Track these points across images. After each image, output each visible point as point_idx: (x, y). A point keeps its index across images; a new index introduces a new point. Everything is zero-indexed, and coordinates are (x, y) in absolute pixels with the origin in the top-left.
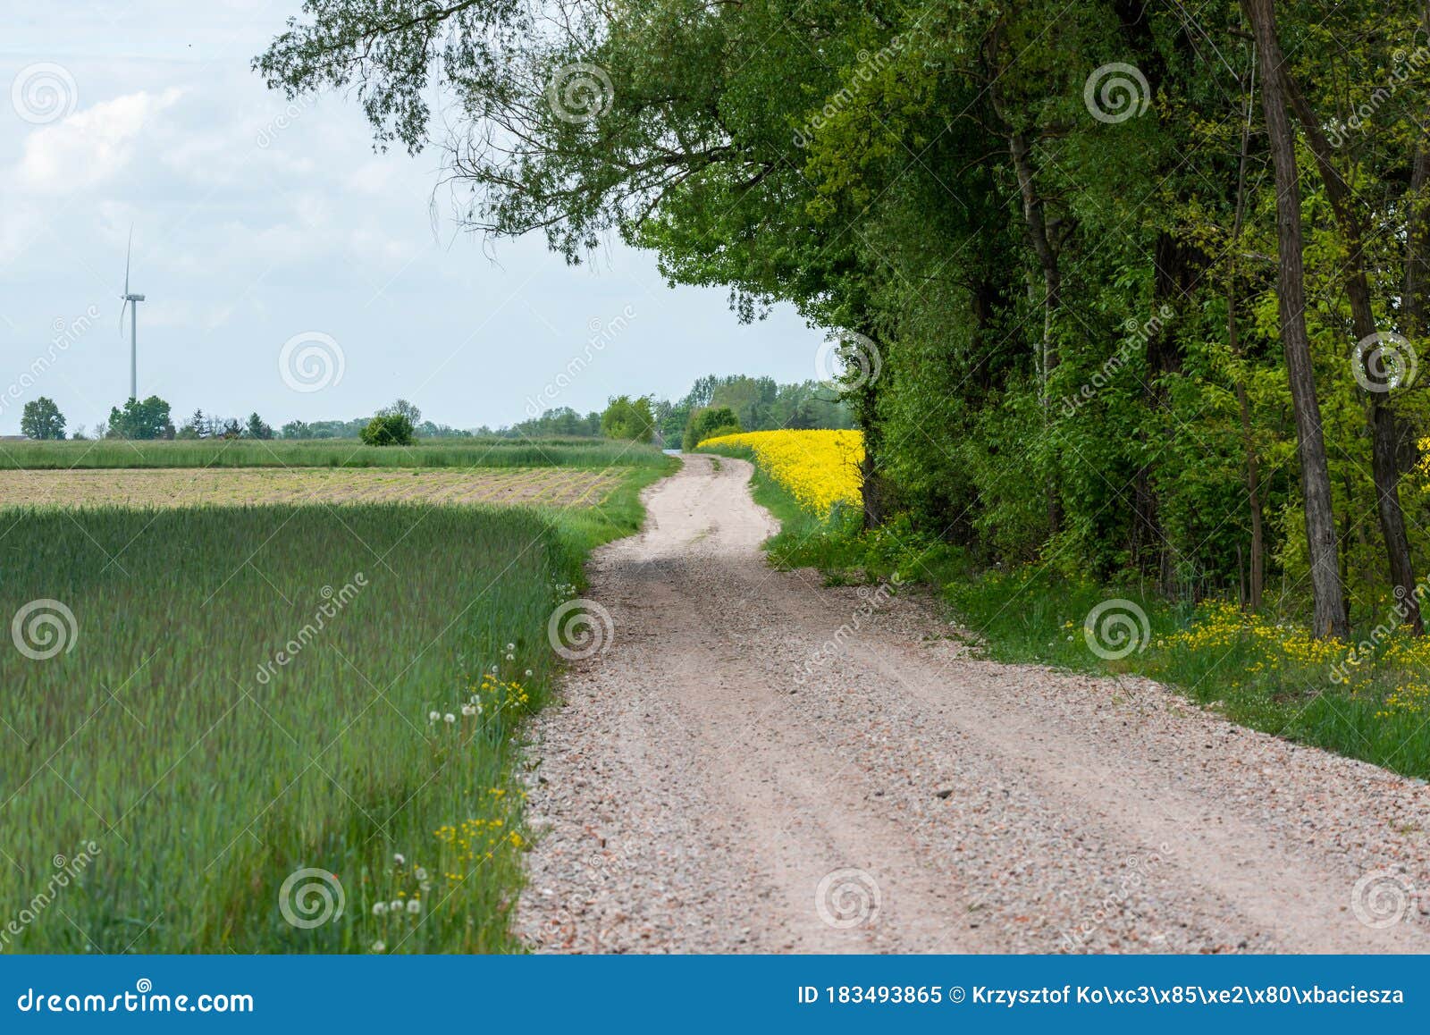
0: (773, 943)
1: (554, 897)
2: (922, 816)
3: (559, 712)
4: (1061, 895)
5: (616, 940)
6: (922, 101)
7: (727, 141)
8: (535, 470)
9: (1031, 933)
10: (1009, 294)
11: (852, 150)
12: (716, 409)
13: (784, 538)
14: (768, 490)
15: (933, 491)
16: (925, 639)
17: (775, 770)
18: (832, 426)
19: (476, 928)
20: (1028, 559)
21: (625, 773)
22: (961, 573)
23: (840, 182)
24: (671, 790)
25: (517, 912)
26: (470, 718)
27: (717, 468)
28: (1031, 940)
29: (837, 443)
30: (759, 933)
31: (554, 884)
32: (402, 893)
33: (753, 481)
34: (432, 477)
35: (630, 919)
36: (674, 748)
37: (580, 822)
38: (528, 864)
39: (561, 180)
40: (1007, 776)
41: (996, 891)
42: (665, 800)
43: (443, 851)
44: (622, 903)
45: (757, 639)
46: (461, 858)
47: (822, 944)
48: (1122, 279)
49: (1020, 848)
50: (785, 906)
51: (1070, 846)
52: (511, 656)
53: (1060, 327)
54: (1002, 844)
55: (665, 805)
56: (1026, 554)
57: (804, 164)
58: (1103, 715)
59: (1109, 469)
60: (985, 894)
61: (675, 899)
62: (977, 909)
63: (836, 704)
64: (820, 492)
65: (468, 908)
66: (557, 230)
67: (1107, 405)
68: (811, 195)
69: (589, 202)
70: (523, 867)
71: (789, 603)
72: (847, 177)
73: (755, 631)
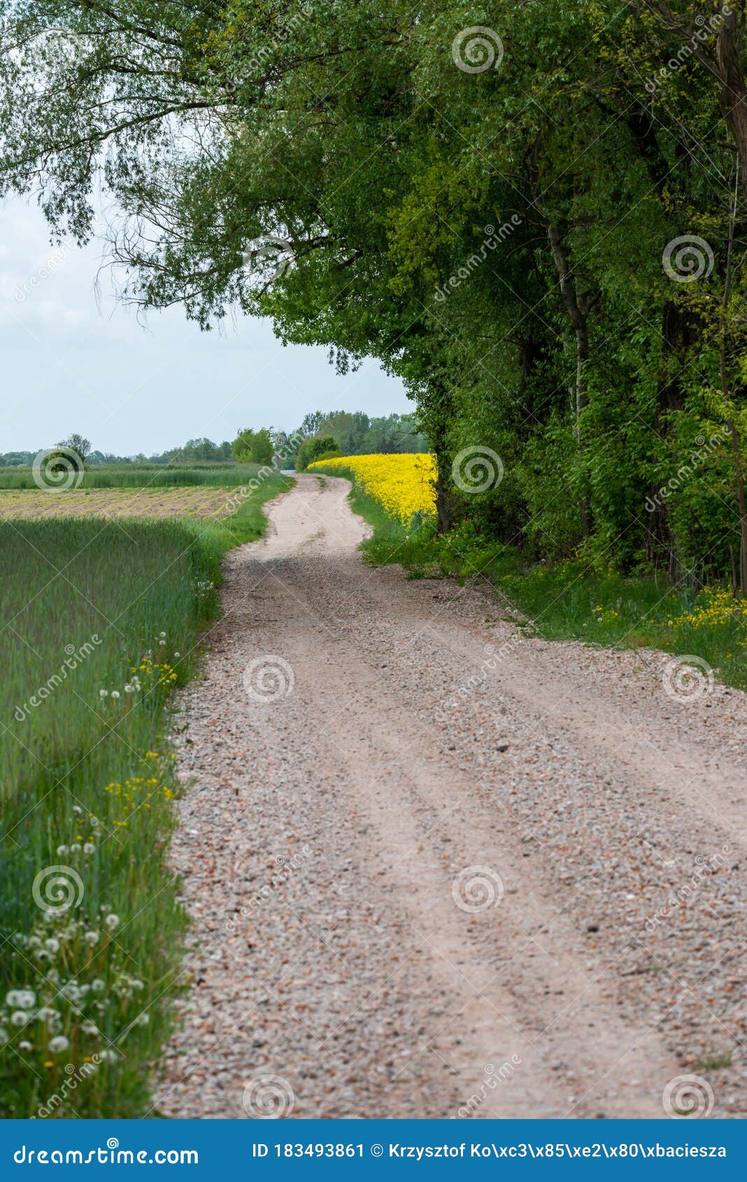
0: (369, 870)
1: (199, 836)
2: (485, 766)
3: (201, 685)
4: (594, 829)
5: (247, 870)
6: (477, 200)
7: (326, 233)
8: (181, 489)
9: (571, 860)
10: (548, 351)
11: (424, 239)
12: (322, 438)
13: (376, 541)
14: (363, 503)
15: (492, 503)
16: (487, 621)
17: (370, 731)
18: (413, 451)
19: (137, 864)
20: (566, 556)
21: (253, 734)
22: (514, 567)
23: (415, 264)
24: (289, 747)
25: (170, 849)
26: (132, 694)
27: (323, 485)
28: (571, 866)
29: (416, 466)
30: (359, 863)
31: (199, 825)
32: (79, 838)
33: (352, 495)
34: (100, 495)
35: (258, 853)
36: (291, 713)
37: (218, 775)
38: (178, 810)
39: (196, 264)
40: (551, 732)
41: (543, 826)
42: (284, 756)
43: (111, 803)
44: (251, 840)
45: (355, 623)
46: (126, 808)
47: (408, 871)
48: (637, 337)
49: (562, 791)
50: (379, 840)
51: (601, 789)
52: (163, 642)
53: (589, 375)
54: (547, 788)
55: (285, 760)
56: (564, 552)
57: (388, 250)
58: (626, 681)
59: (628, 486)
60: (535, 829)
61: (293, 836)
62: (528, 841)
63: (418, 676)
64: (404, 504)
65: (131, 850)
66: (193, 303)
67: (626, 435)
68: (393, 274)
69: (219, 281)
70: (174, 812)
71: (380, 594)
72: (420, 260)
73: (354, 617)
